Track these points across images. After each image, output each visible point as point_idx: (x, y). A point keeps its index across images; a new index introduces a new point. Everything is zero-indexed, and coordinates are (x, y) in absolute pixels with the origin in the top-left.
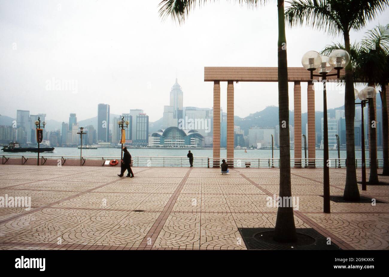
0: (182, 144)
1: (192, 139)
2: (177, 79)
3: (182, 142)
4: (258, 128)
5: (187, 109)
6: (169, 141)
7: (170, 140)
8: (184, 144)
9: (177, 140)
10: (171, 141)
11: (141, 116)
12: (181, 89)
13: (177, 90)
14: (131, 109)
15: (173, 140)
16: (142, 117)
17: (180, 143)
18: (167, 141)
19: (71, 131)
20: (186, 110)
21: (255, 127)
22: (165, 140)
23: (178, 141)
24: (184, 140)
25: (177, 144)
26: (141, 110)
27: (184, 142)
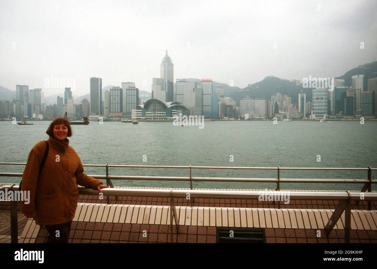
0: (163, 116)
1: (174, 111)
2: (167, 51)
3: (162, 114)
4: (249, 99)
5: (178, 81)
6: (150, 114)
7: (150, 112)
8: (164, 116)
9: (157, 112)
10: (151, 114)
11: (130, 89)
12: (171, 61)
13: (168, 63)
14: (122, 82)
15: (153, 113)
16: (132, 90)
17: (160, 115)
18: (148, 114)
19: (66, 105)
20: (176, 82)
21: (246, 98)
22: (146, 113)
23: (158, 114)
24: (165, 113)
25: (158, 116)
26: (132, 83)
27: (164, 114)
